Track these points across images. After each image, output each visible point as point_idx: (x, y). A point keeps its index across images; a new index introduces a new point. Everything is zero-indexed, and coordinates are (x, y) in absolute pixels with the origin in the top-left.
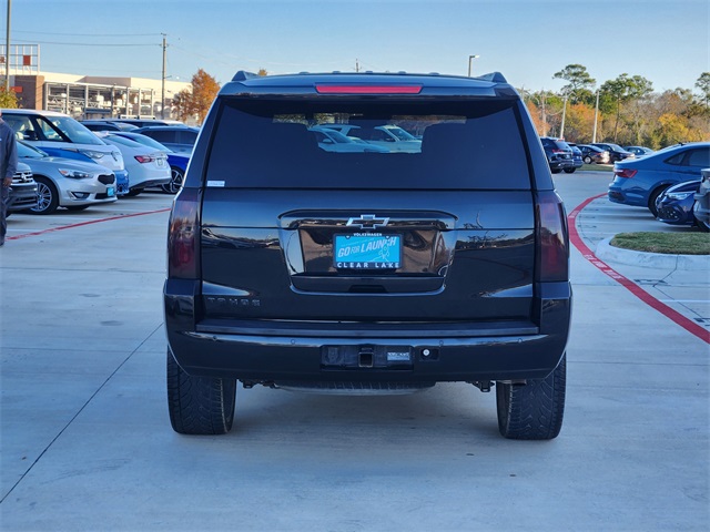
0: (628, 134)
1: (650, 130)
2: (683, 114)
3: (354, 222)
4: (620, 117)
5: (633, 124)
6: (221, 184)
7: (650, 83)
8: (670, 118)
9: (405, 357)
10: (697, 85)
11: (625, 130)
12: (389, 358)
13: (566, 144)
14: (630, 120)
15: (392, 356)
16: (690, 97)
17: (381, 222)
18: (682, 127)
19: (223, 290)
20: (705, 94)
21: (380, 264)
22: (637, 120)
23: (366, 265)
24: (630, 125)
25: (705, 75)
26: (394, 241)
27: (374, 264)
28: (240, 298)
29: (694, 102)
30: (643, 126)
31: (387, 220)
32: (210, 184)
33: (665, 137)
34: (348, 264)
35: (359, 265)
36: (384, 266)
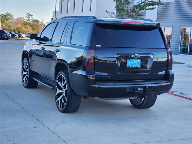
0: (8, 29)
1: (15, 28)
2: (23, 24)
3: (133, 56)
4: (6, 24)
5: (10, 26)
6: (100, 46)
7: (13, 15)
8: (20, 25)
9: (142, 89)
10: (26, 16)
11: (8, 28)
12: (139, 90)
13: (7, 32)
14: (9, 25)
15: (139, 89)
16: (24, 19)
17: (139, 56)
18: (24, 28)
19: (101, 74)
20: (28, 19)
21: (136, 66)
22: (11, 25)
23: (133, 67)
24: (9, 27)
25: (28, 14)
26: (139, 61)
27: (135, 66)
28: (105, 76)
29: (25, 21)
30: (13, 27)
31: (140, 55)
32: (97, 46)
33: (19, 30)
34: (130, 66)
35: (132, 67)
36: (137, 67)
